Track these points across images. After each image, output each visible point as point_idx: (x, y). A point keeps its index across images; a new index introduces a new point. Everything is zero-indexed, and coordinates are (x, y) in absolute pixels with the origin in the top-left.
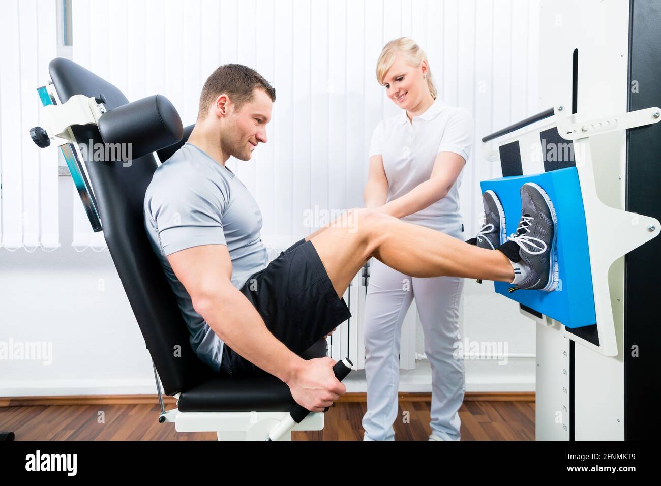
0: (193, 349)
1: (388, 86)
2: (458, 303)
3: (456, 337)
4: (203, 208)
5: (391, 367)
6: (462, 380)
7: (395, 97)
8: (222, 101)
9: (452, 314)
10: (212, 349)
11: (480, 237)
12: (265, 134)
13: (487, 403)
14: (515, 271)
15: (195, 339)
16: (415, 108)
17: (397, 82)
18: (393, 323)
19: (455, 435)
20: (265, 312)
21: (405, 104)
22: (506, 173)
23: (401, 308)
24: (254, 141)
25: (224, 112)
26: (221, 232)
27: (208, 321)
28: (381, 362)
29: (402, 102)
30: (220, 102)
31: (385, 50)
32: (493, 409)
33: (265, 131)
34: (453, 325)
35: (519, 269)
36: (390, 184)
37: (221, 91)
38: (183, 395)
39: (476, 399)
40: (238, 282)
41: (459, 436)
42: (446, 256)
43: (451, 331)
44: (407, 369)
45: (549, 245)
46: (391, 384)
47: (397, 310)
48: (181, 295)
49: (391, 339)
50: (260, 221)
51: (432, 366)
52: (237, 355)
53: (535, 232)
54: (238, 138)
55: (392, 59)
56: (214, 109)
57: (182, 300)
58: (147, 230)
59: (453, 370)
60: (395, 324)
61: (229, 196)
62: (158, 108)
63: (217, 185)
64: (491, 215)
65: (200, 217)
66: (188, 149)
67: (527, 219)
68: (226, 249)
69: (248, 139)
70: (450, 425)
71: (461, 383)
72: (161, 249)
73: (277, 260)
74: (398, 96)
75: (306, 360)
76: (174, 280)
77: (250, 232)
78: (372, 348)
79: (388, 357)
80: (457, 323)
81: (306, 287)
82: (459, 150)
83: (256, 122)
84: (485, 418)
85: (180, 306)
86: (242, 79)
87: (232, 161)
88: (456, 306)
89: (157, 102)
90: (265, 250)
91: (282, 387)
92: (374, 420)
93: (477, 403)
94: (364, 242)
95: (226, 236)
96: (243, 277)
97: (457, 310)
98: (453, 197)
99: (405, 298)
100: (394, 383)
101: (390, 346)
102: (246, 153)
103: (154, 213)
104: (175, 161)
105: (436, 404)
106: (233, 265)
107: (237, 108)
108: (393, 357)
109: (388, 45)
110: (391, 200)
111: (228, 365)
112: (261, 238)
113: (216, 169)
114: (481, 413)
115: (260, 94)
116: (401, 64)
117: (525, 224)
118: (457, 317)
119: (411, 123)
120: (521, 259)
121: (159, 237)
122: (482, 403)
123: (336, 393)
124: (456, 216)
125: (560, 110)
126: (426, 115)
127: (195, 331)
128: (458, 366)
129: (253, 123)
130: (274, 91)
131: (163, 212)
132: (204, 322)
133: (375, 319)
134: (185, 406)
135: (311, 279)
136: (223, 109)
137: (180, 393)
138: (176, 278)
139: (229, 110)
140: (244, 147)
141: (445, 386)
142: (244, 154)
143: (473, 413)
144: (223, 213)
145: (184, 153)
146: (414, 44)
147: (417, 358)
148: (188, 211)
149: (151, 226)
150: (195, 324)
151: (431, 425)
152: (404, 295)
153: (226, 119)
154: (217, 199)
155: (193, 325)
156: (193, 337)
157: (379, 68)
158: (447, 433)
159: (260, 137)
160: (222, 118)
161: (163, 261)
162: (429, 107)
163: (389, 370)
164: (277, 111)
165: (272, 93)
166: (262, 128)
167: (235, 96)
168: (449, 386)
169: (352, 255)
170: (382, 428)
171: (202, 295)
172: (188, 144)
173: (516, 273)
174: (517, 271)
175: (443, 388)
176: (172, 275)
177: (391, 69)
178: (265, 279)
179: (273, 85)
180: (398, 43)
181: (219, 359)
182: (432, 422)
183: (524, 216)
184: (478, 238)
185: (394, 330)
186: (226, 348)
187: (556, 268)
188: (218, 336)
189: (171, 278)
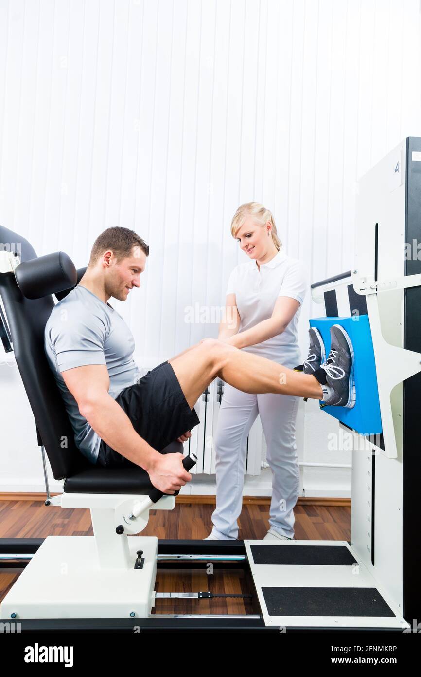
0: (77, 445)
1: (240, 240)
2: (294, 419)
3: (293, 447)
4: (90, 337)
5: (237, 471)
6: (296, 483)
7: (245, 249)
8: (108, 256)
9: (289, 428)
10: (91, 445)
11: (306, 364)
12: (139, 281)
13: (322, 507)
14: (324, 391)
15: (79, 437)
16: (262, 258)
17: (247, 238)
18: (239, 433)
19: (290, 531)
20: (134, 417)
21: (253, 255)
22: (329, 315)
23: (247, 421)
24: (130, 286)
25: (109, 264)
26: (102, 355)
27: (90, 423)
28: (228, 466)
29: (251, 253)
30: (106, 256)
31: (239, 211)
32: (327, 512)
33: (139, 279)
34: (290, 437)
35: (326, 390)
36: (242, 318)
37: (106, 248)
38: (68, 480)
39: (313, 503)
40: (114, 393)
41: (292, 532)
42: (271, 378)
43: (288, 442)
44: (253, 475)
45: (348, 373)
46: (236, 486)
47: (243, 423)
48: (70, 403)
49: (238, 447)
50: (133, 346)
51: (273, 471)
52: (111, 449)
53: (338, 363)
54: (118, 284)
55: (242, 220)
56: (101, 261)
57: (70, 406)
58: (47, 353)
59: (289, 475)
60: (241, 434)
61: (110, 327)
62: (60, 263)
63: (100, 319)
64: (315, 347)
65: (88, 344)
66: (79, 290)
67: (334, 353)
68: (105, 368)
69: (125, 285)
70: (285, 522)
71: (295, 486)
72: (56, 367)
73: (144, 378)
74: (248, 249)
75: (163, 454)
76: (65, 391)
77: (124, 355)
78: (221, 454)
79: (235, 462)
80: (293, 435)
81: (165, 398)
82: (295, 295)
83: (133, 272)
84: (319, 519)
85: (68, 412)
86: (124, 239)
87: (112, 300)
88: (292, 421)
89: (60, 257)
90: (137, 368)
91: (144, 474)
92: (221, 516)
93: (314, 507)
94: (211, 365)
95: (106, 357)
96: (118, 389)
97: (294, 424)
98: (291, 331)
99: (251, 413)
100: (239, 485)
101: (236, 453)
102: (123, 295)
103: (53, 339)
104: (70, 300)
105: (274, 504)
106: (111, 380)
107: (119, 261)
108: (239, 462)
109: (240, 208)
110: (241, 331)
111: (103, 458)
112: (133, 359)
113: (100, 306)
114: (316, 515)
115: (137, 251)
116: (249, 224)
117: (332, 356)
118: (293, 430)
119: (259, 269)
120: (327, 382)
121: (56, 358)
122: (318, 507)
123: (183, 480)
124: (294, 346)
125: (354, 273)
126: (270, 264)
127: (79, 431)
128: (293, 471)
129: (130, 272)
130: (148, 248)
131: (60, 339)
132: (87, 423)
133: (226, 430)
134: (68, 489)
135: (169, 393)
136: (108, 261)
137: (65, 478)
138: (67, 389)
139: (113, 262)
140: (122, 291)
141: (282, 488)
142: (121, 297)
143: (309, 515)
144: (105, 340)
145: (76, 293)
146: (262, 207)
147: (262, 466)
148: (79, 339)
149: (50, 349)
150: (79, 425)
151: (270, 521)
152: (250, 411)
153: (109, 268)
154: (100, 330)
155: (77, 426)
156: (77, 435)
157: (233, 226)
158: (283, 529)
159: (135, 283)
160: (107, 268)
161: (57, 376)
162: (274, 257)
163: (236, 473)
164: (149, 263)
165: (146, 250)
166: (137, 276)
167: (118, 252)
168: (286, 489)
169: (201, 375)
170: (228, 522)
171: (87, 402)
172: (79, 286)
173: (324, 393)
174: (325, 391)
175: (280, 490)
176: (63, 386)
177: (241, 228)
178: (135, 392)
179: (147, 243)
180: (249, 206)
181: (97, 453)
182: (271, 519)
183: (332, 350)
184: (305, 365)
185: (240, 439)
186: (102, 444)
187: (354, 390)
188: (97, 434)
189: (62, 389)
